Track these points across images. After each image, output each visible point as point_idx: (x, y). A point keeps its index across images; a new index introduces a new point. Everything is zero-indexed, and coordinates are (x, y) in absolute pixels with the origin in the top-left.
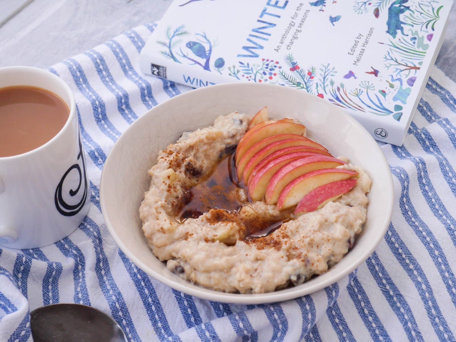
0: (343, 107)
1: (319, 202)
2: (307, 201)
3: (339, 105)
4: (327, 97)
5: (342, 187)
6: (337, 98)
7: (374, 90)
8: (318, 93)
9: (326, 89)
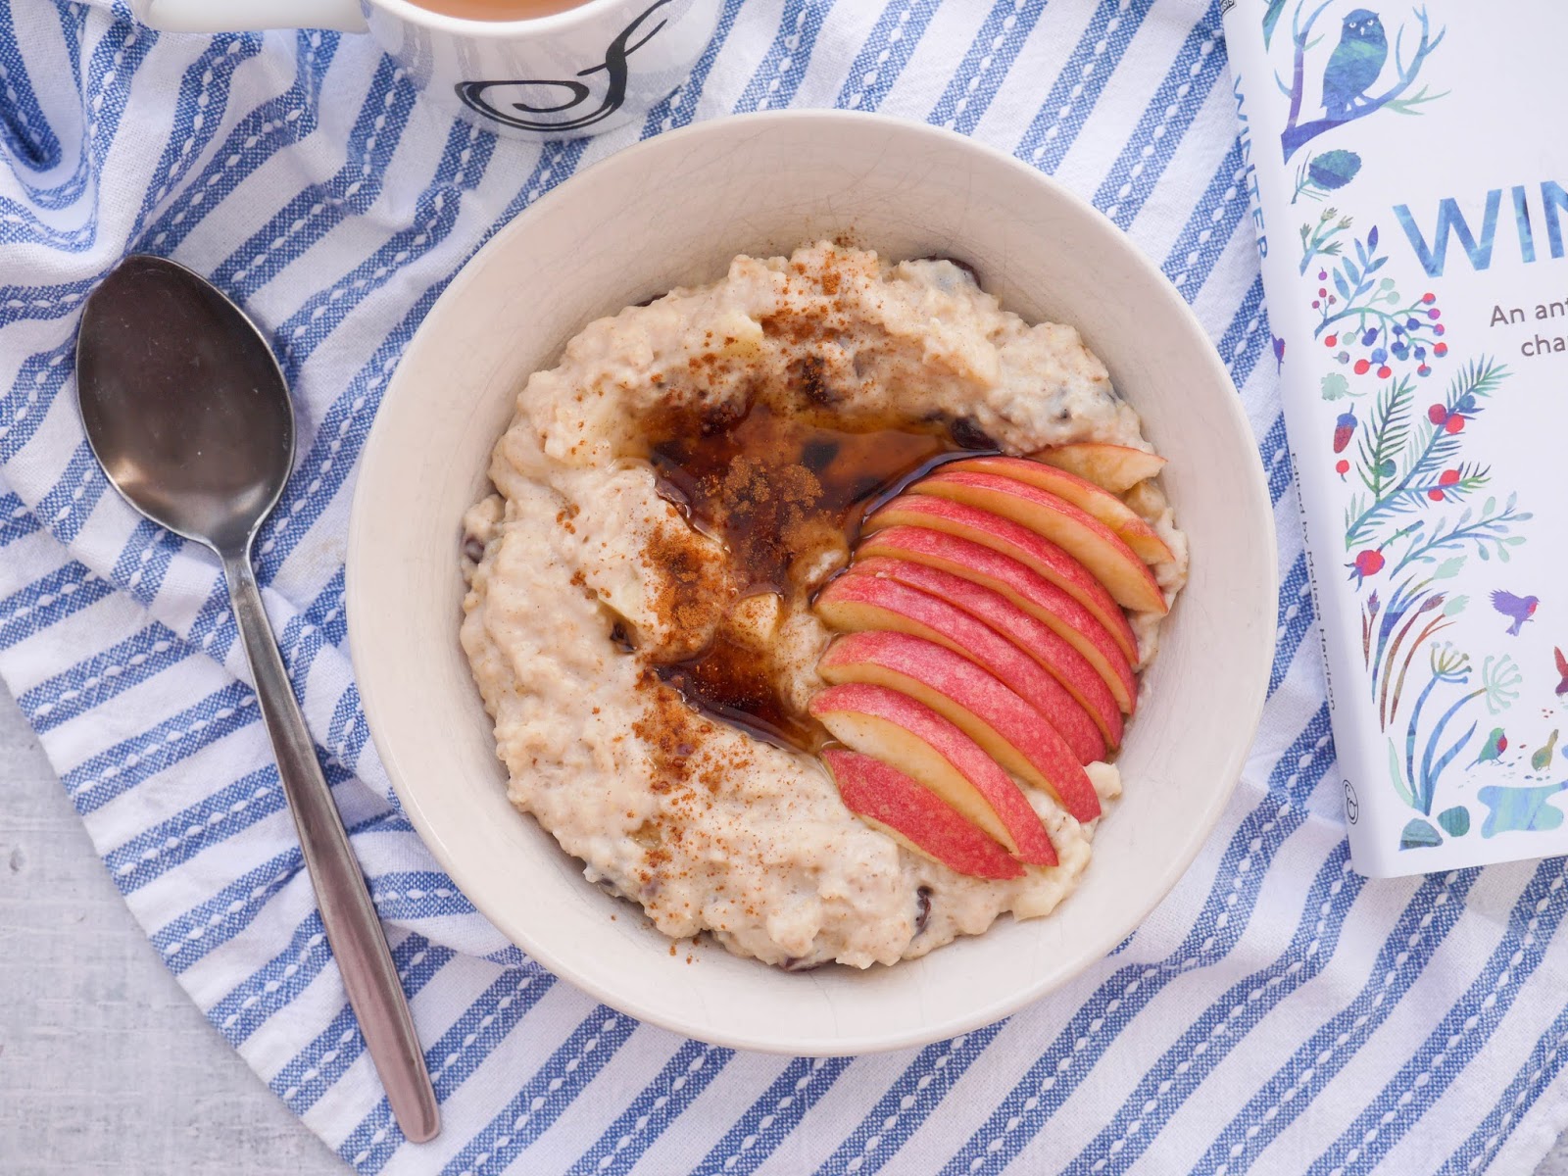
0: (1366, 653)
1: (876, 812)
2: (867, 775)
3: (1366, 635)
4: (1381, 584)
5: (964, 850)
6: (1391, 619)
7: (1494, 712)
8: (1380, 550)
9: (1411, 564)
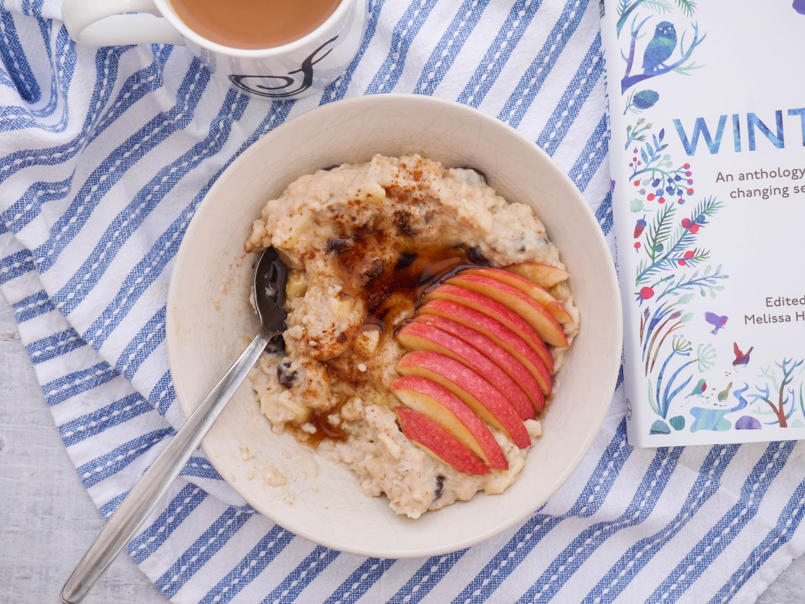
0: (641, 337)
1: (419, 439)
2: (416, 421)
3: (642, 328)
4: (652, 304)
5: (461, 460)
6: (655, 322)
7: (701, 371)
8: (652, 287)
9: (667, 295)
